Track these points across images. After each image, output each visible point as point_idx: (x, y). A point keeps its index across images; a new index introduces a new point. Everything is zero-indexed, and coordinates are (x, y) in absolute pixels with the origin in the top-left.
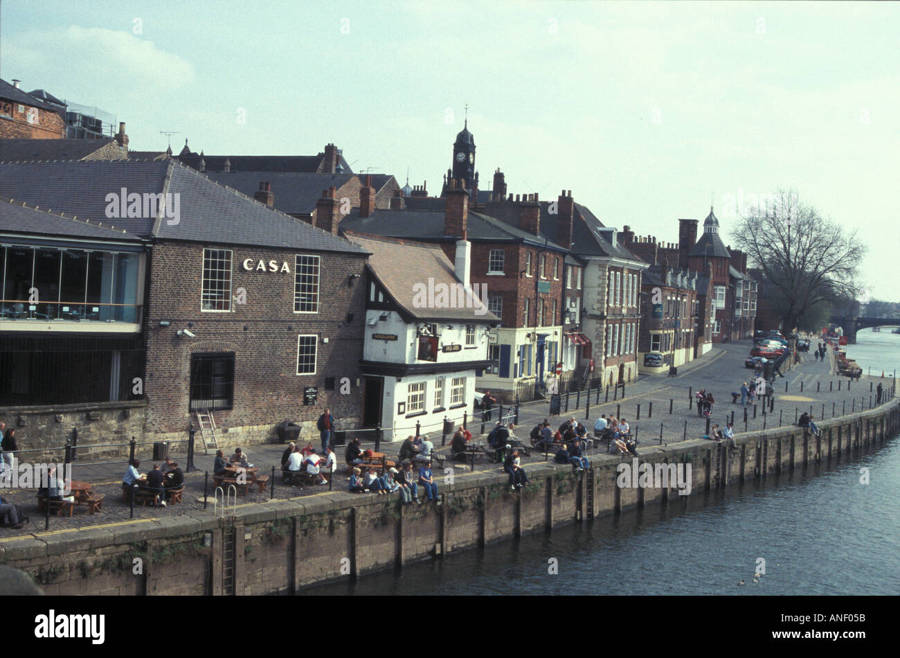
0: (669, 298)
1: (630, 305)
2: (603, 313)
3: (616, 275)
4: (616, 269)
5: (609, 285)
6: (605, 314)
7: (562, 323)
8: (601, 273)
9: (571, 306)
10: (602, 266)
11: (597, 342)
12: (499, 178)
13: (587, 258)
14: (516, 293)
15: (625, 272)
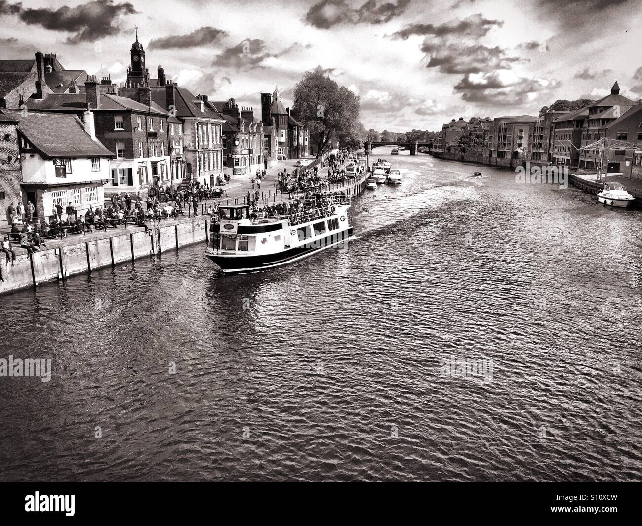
0: (243, 138)
1: (215, 143)
2: (195, 148)
3: (203, 127)
4: (202, 124)
5: (198, 133)
6: (197, 148)
7: (170, 154)
8: (192, 126)
9: (175, 145)
10: (193, 123)
11: (194, 164)
12: (161, 72)
13: (184, 118)
14: (132, 140)
15: (210, 125)
